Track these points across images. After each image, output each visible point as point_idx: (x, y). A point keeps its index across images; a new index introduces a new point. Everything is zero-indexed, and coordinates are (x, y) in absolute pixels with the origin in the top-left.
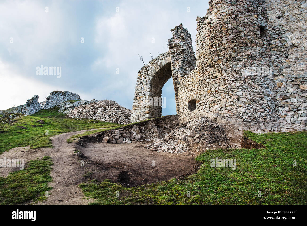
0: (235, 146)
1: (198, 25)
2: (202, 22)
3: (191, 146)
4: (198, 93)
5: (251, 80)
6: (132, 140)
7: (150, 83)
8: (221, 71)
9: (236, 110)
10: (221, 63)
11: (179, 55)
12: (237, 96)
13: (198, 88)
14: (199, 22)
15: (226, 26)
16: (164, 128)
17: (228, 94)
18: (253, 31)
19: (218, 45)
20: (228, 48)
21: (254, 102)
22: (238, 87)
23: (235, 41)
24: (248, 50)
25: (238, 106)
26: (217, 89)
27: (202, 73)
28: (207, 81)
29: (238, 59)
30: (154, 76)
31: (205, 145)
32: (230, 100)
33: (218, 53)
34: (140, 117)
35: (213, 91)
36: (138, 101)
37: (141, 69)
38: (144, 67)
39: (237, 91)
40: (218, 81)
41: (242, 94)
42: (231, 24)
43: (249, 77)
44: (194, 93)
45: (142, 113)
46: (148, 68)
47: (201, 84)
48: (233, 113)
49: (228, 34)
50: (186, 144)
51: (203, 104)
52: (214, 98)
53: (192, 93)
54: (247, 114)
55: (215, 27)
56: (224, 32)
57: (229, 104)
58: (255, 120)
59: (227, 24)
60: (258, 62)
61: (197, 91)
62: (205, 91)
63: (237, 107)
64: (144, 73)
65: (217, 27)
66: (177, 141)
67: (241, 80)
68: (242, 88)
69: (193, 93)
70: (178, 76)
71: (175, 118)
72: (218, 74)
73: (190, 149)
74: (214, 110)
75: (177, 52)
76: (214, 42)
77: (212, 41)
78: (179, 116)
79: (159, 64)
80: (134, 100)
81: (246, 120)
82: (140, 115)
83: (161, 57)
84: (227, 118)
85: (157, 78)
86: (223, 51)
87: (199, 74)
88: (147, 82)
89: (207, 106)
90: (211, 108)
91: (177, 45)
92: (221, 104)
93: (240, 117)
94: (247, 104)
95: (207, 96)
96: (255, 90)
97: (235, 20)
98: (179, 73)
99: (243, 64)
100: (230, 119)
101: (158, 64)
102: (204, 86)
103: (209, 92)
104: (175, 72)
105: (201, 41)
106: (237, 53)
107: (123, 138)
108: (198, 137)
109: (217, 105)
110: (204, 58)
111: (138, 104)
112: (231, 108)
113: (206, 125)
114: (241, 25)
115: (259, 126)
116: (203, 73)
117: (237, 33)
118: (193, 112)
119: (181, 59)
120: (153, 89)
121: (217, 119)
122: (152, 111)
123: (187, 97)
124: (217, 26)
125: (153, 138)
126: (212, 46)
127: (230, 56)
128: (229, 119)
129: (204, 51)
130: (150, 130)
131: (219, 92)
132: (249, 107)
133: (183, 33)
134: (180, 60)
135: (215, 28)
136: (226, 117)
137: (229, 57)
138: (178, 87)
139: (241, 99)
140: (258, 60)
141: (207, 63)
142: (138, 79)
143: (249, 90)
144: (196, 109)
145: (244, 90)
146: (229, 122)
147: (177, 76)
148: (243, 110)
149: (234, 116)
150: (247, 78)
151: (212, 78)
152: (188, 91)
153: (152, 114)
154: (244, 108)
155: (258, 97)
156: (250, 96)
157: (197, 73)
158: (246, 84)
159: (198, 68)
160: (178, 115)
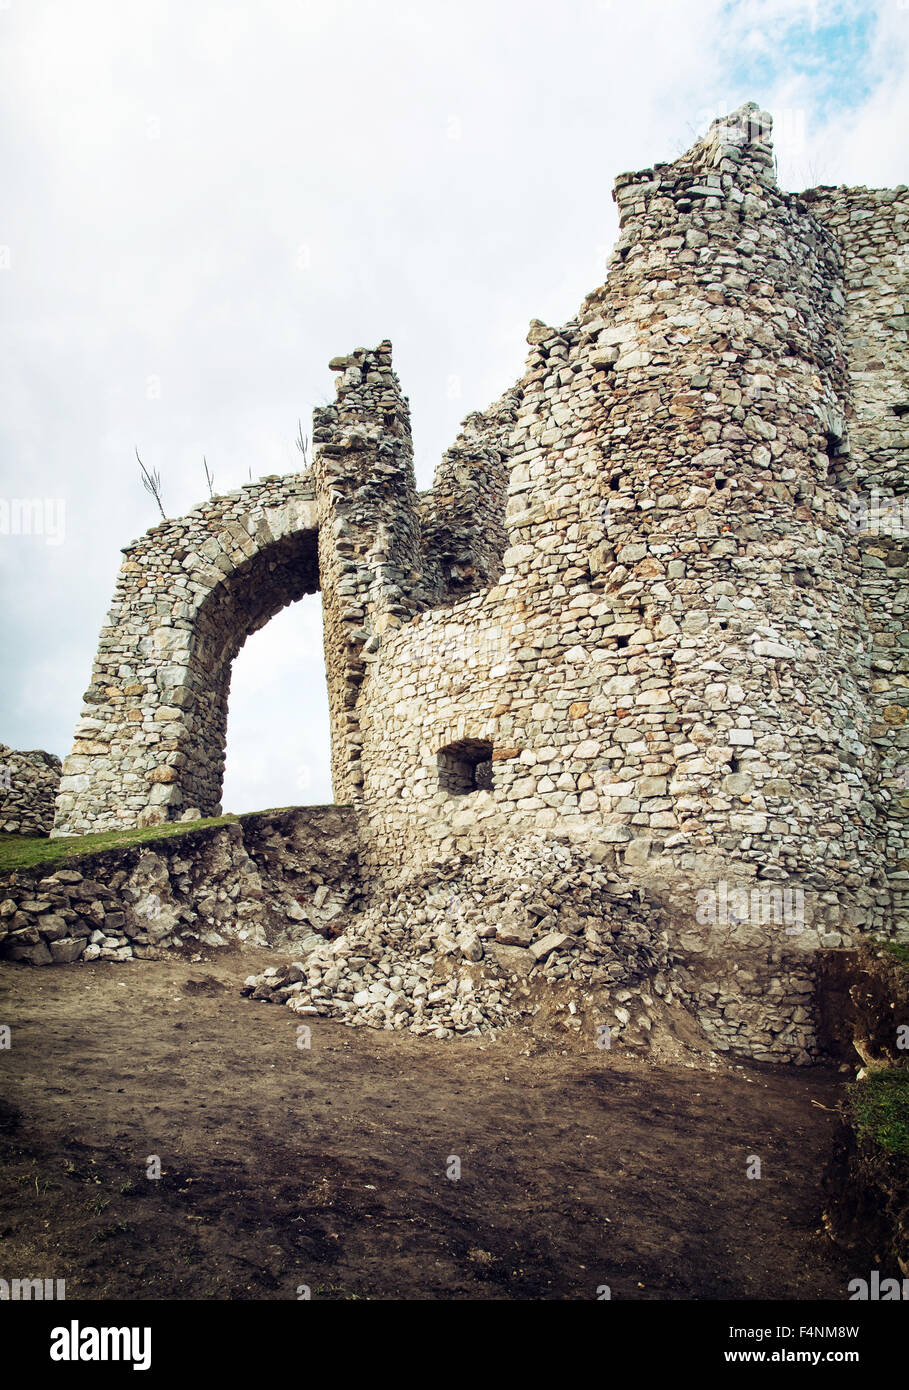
0: (712, 998)
1: (536, 366)
2: (559, 356)
3: (524, 997)
4: (507, 709)
5: (794, 677)
6: (137, 943)
7: (191, 622)
8: (657, 618)
9: (722, 817)
10: (660, 577)
11: (374, 496)
12: (731, 750)
13: (511, 686)
14: (540, 352)
15: (695, 398)
16: (284, 870)
17: (681, 737)
18: (804, 450)
19: (647, 483)
20: (698, 507)
21: (802, 785)
22: (734, 706)
23: (732, 482)
24: (781, 537)
25: (732, 802)
26: (626, 702)
27: (542, 612)
28: (569, 656)
29: (739, 571)
30: (220, 584)
31: (606, 994)
32: (696, 765)
33: (644, 527)
34: (117, 800)
35: (601, 708)
36: (111, 709)
37: (143, 539)
38: (166, 528)
39: (732, 723)
40: (633, 664)
41: (751, 743)
42: (718, 394)
43: (784, 665)
44: (485, 706)
45: (130, 777)
46: (189, 535)
47: (530, 665)
48: (709, 829)
49: (699, 437)
50: (494, 984)
51: (541, 770)
52: (608, 744)
53: (468, 706)
54: (774, 841)
55: (634, 394)
56: (682, 427)
57: (690, 784)
58: (808, 876)
59: (698, 389)
60: (820, 598)
61: (505, 699)
62: (556, 705)
63: (729, 806)
64: (158, 561)
65: (646, 391)
66: (427, 959)
67: (750, 672)
68: (752, 711)
69: (474, 705)
70: (371, 607)
71: (343, 820)
72: (634, 626)
73: (523, 1014)
74: (606, 806)
75: (363, 483)
76: (627, 466)
77: (614, 457)
78: (366, 813)
79: (252, 527)
80: (88, 698)
81: (770, 871)
82: (117, 788)
83: (267, 494)
84: (676, 851)
85: (228, 599)
86: (671, 521)
87: (525, 615)
88: (177, 614)
89: (566, 780)
90: (588, 797)
91: (364, 449)
92: (642, 780)
93: (739, 854)
94: (774, 791)
95: (566, 731)
96: (807, 731)
97: (735, 377)
98: (375, 594)
99: (759, 597)
100: (692, 859)
101: (245, 528)
102: (552, 678)
103: (577, 714)
104: (352, 582)
105: (544, 450)
106: (737, 540)
107: (86, 931)
108: (558, 949)
109: (622, 781)
110: (557, 538)
111: (111, 728)
112: (699, 804)
113: (583, 885)
114: (761, 409)
115: (823, 904)
116: (547, 611)
117: (741, 442)
118: (465, 800)
119: (386, 521)
120: (199, 654)
121: (622, 852)
122: (189, 773)
123: (435, 722)
124: (646, 387)
125: (238, 926)
126: (614, 484)
127: (705, 549)
128: (688, 860)
129: (559, 500)
130: (218, 880)
131: (639, 719)
132: (783, 810)
133: (391, 392)
134: (381, 526)
135: (638, 394)
136: (675, 847)
137: (701, 552)
138: (364, 665)
139: (745, 767)
140: (819, 590)
141: (572, 565)
142: (122, 587)
143: (784, 725)
144: (491, 788)
145: (763, 724)
146: (688, 874)
147: (363, 607)
148: (757, 822)
149: (709, 849)
150: (777, 670)
151: (599, 643)
152: (442, 693)
153: (184, 788)
154: (759, 810)
155: (818, 764)
156: (789, 756)
157: (509, 609)
158: (774, 694)
159: (516, 584)
160: (357, 807)
